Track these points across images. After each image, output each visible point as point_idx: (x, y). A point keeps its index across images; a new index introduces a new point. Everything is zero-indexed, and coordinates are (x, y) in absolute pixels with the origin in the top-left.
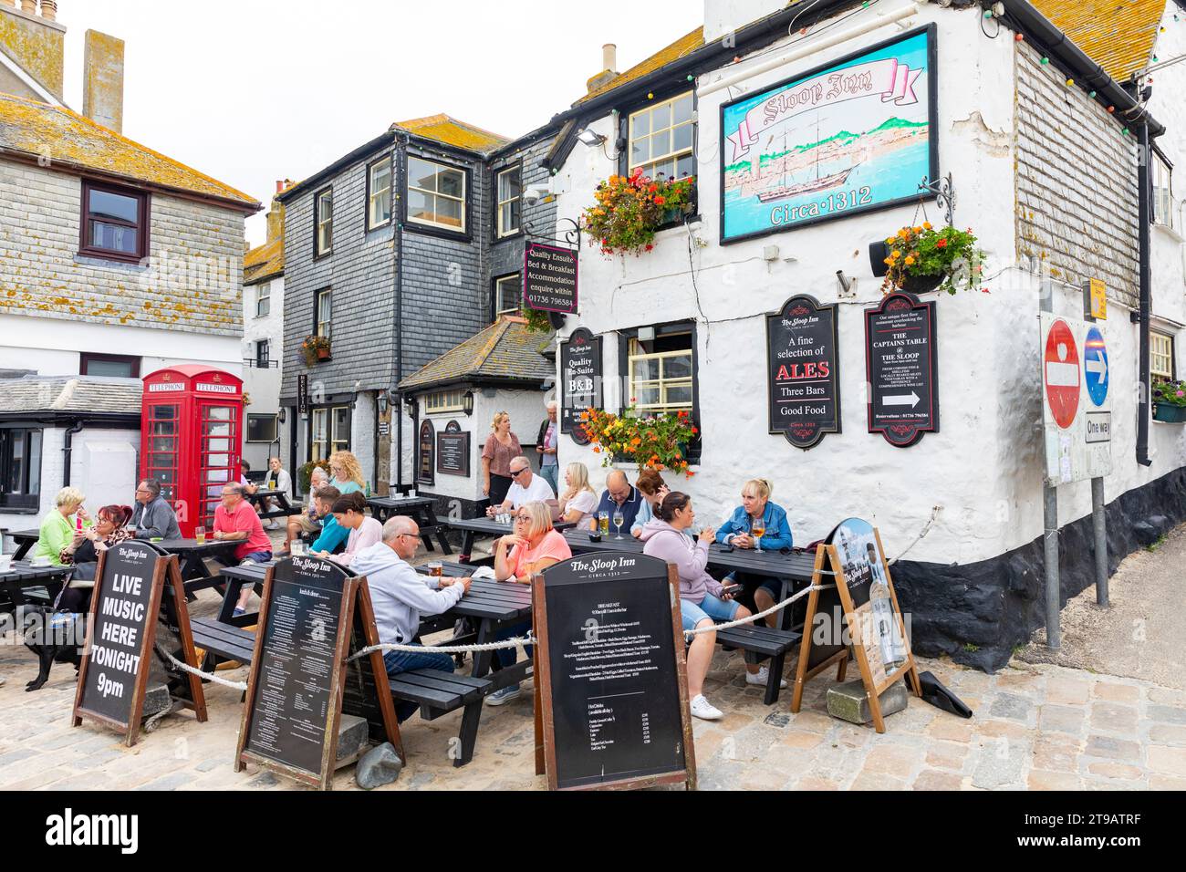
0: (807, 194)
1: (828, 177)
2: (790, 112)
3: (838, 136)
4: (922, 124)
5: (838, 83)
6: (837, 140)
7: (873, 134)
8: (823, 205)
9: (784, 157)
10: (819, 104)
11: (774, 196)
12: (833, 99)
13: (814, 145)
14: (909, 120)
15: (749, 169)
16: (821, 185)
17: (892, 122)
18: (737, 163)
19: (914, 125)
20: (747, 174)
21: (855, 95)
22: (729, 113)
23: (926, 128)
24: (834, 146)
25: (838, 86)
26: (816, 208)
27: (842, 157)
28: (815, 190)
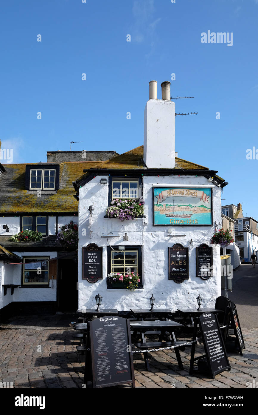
0: (180, 218)
1: (186, 215)
2: (175, 196)
3: (188, 205)
4: (209, 209)
5: (188, 193)
6: (188, 206)
7: (198, 208)
9: (173, 206)
10: (183, 196)
11: (170, 216)
12: (187, 196)
13: (182, 206)
17: (202, 206)
18: (159, 204)
20: (162, 208)
21: (193, 197)
22: (155, 190)
27: (190, 211)
28: (183, 217)
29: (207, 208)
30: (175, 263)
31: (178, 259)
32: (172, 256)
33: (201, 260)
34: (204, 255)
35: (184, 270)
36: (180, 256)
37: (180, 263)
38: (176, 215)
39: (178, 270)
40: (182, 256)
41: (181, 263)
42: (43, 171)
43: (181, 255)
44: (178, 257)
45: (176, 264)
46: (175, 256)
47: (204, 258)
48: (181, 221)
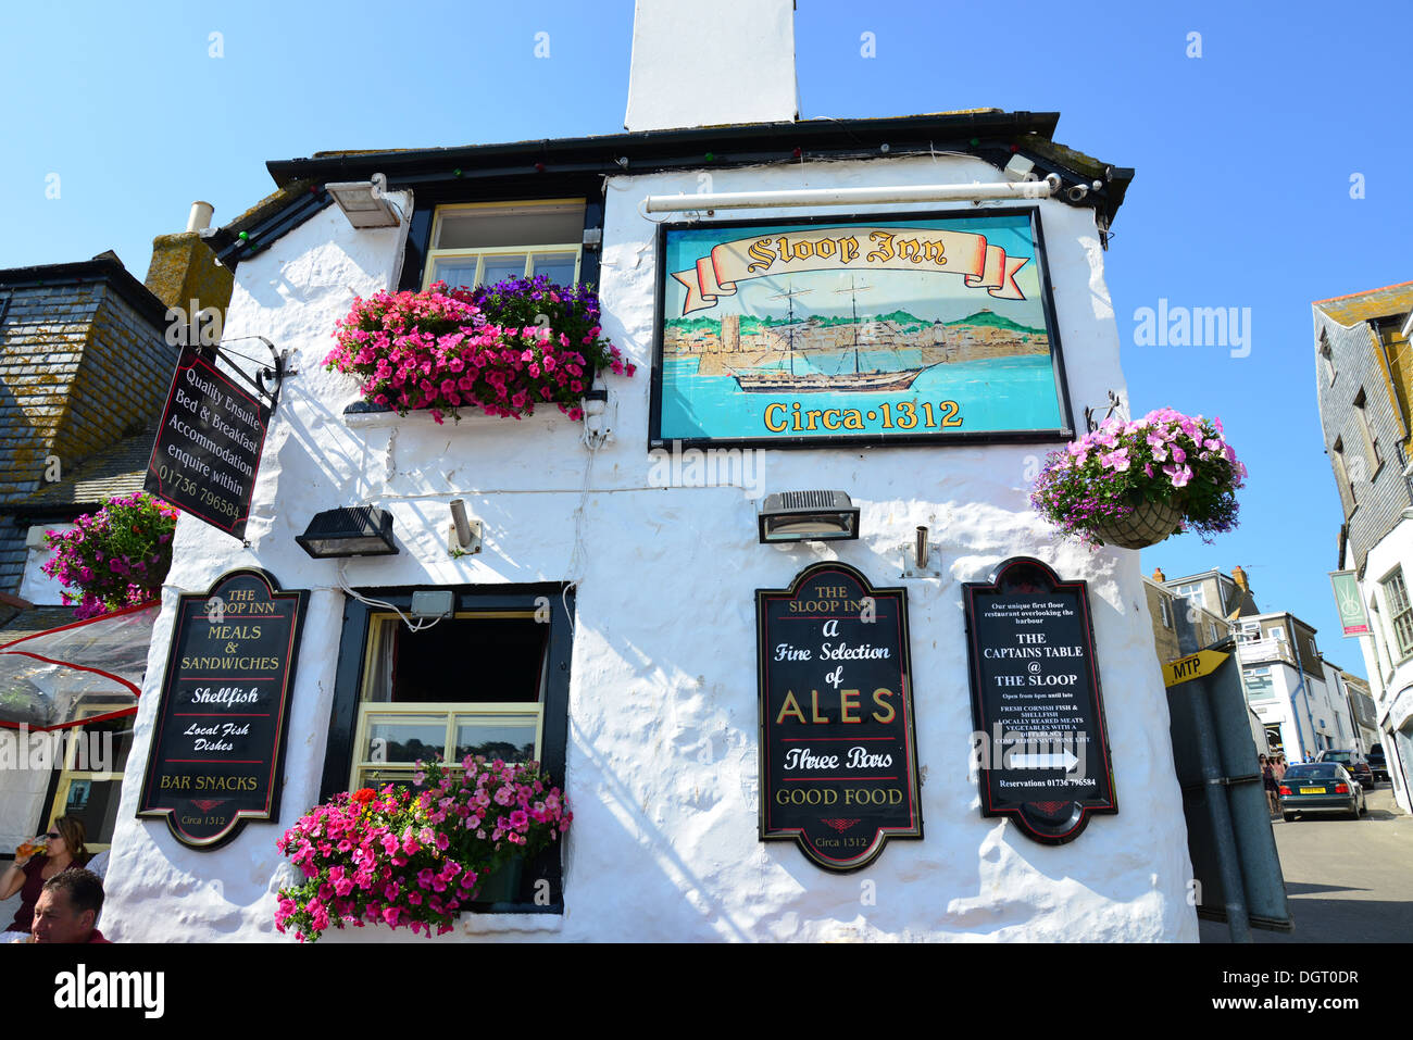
0: (836, 393)
1: (878, 373)
2: (796, 264)
3: (892, 316)
4: (1037, 331)
5: (887, 244)
6: (891, 322)
7: (957, 327)
8: (872, 416)
9: (789, 327)
10: (853, 264)
11: (768, 384)
12: (878, 263)
13: (847, 321)
14: (1015, 321)
15: (719, 332)
16: (864, 383)
17: (983, 317)
18: (691, 317)
19: (1023, 328)
20: (713, 339)
21: (917, 266)
22: (678, 239)
23: (1045, 339)
24: (885, 328)
25: (888, 248)
26: (857, 416)
27: (901, 349)
28: (854, 389)
29: (1014, 326)
30: (807, 711)
31: (834, 678)
32: (784, 652)
33: (1010, 681)
34: (1032, 646)
35: (877, 761)
36: (841, 653)
37: (845, 705)
38: (808, 378)
39: (831, 762)
40: (863, 653)
41: (851, 712)
43: (853, 645)
44: (831, 665)
45: (816, 719)
46: (803, 655)
47: (1034, 668)
48: (844, 415)
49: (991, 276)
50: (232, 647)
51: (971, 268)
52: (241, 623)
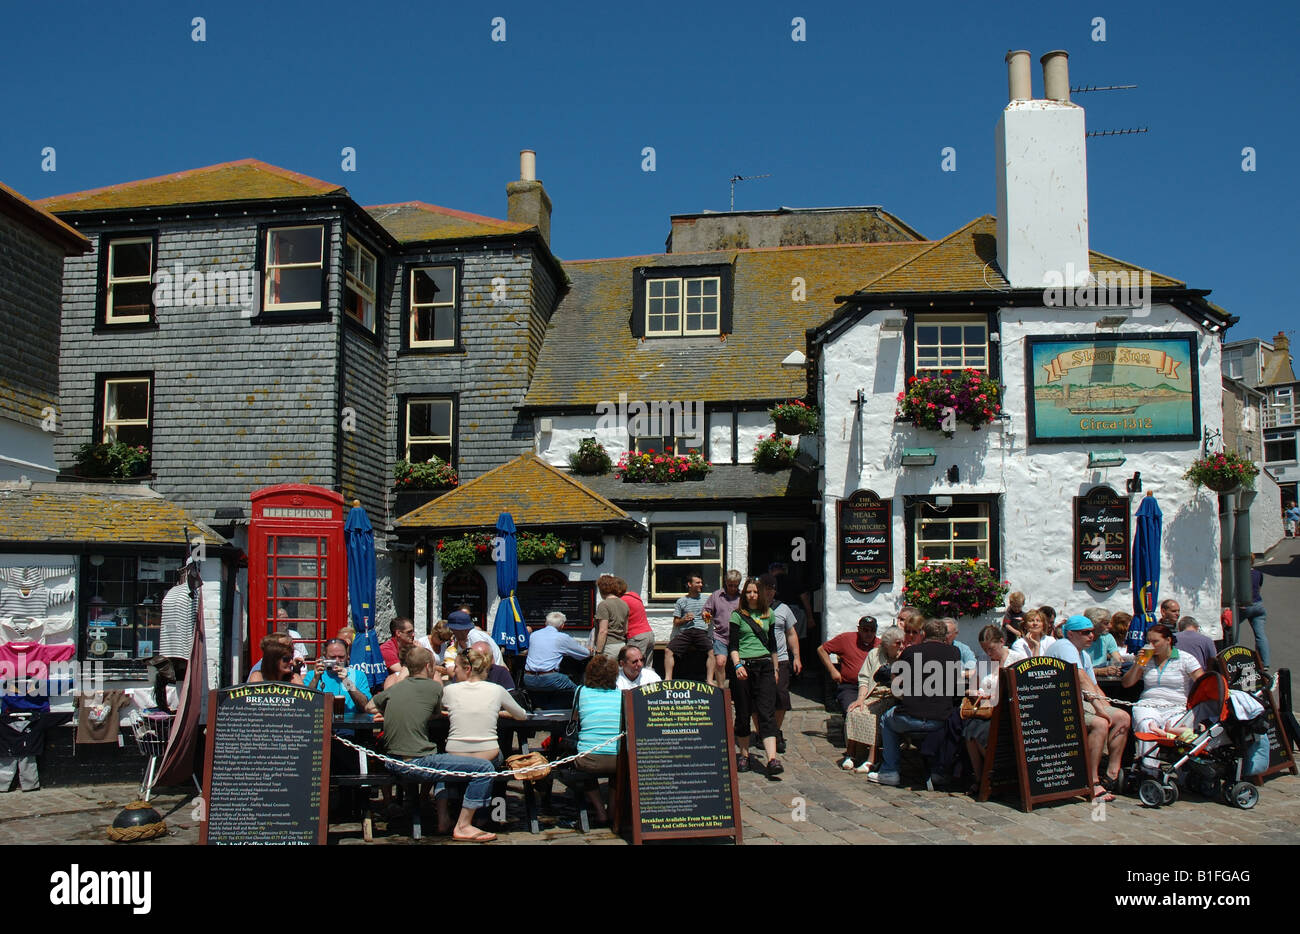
4: (1187, 393)
14: (1177, 388)
15: (1063, 391)
17: (1163, 385)
19: (1179, 391)
22: (1035, 345)
29: (1174, 389)
31: (1102, 529)
32: (1086, 519)
35: (1116, 556)
36: (1105, 520)
37: (1107, 539)
38: (1097, 409)
40: (1113, 520)
41: (1109, 542)
42: (683, 283)
43: (1109, 517)
44: (1102, 524)
46: (1092, 520)
49: (1167, 370)
50: (865, 521)
51: (1159, 366)
52: (867, 511)
